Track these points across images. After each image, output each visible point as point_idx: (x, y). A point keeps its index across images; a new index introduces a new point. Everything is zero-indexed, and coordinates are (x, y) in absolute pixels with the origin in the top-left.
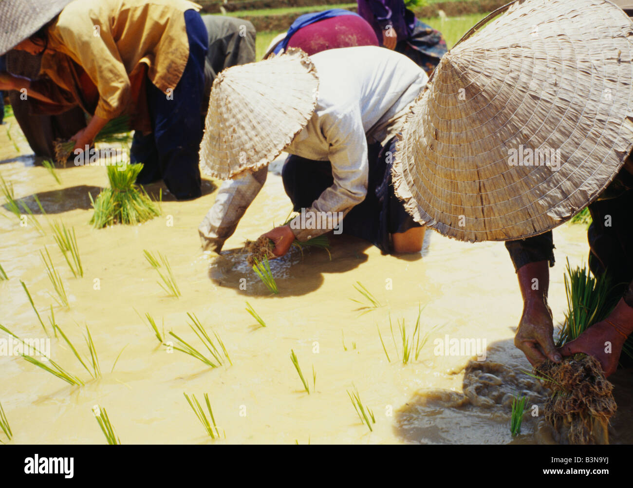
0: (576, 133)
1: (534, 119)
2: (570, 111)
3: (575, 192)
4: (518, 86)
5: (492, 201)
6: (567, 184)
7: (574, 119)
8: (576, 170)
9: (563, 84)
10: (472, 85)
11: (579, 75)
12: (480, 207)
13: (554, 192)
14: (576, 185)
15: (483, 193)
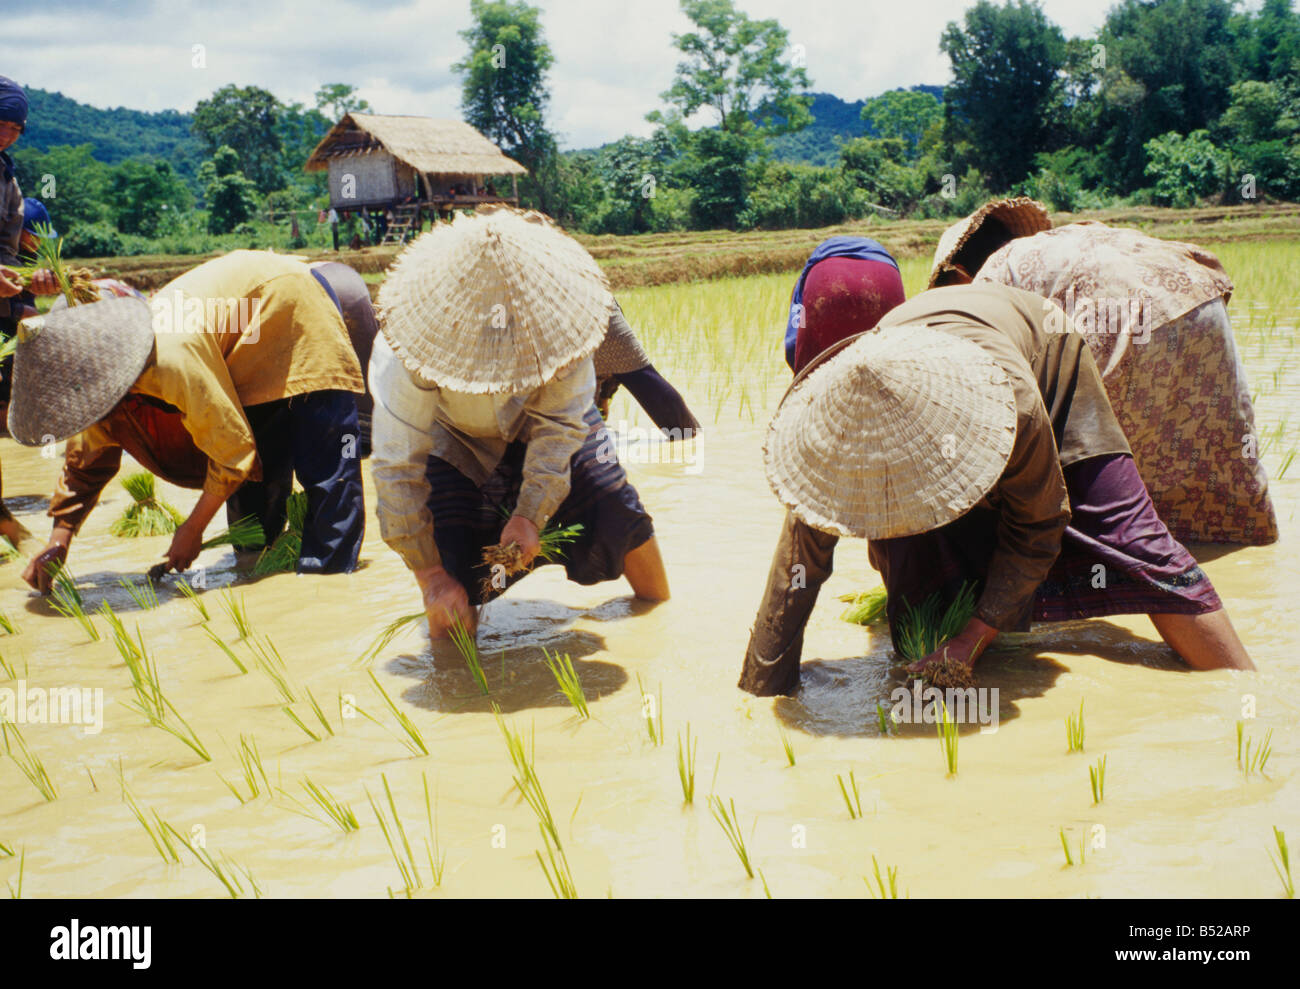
0: (968, 436)
1: (936, 422)
2: (962, 418)
3: (971, 487)
4: (922, 393)
5: (898, 494)
6: (964, 480)
7: (966, 425)
8: (971, 468)
9: (956, 396)
10: (886, 389)
11: (965, 390)
12: (885, 503)
13: (954, 486)
14: (972, 481)
15: (889, 488)
